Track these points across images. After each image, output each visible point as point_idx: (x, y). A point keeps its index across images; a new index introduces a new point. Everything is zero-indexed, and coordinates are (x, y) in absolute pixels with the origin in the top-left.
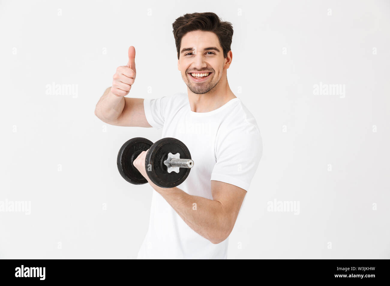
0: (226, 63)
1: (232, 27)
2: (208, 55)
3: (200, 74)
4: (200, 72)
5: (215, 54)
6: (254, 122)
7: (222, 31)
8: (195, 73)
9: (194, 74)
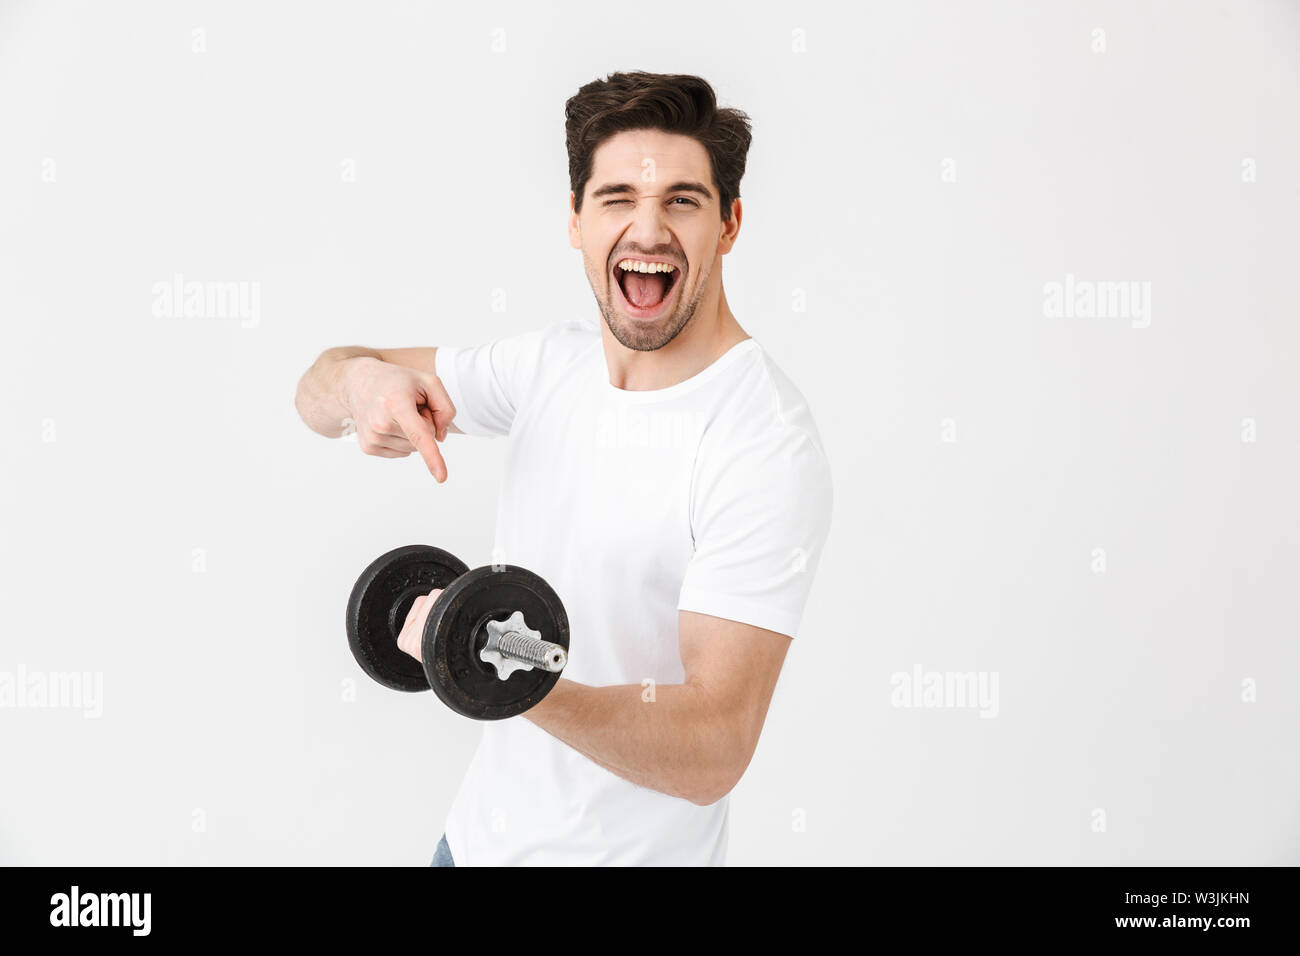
0: (723, 237)
1: (749, 126)
2: (676, 205)
3: (648, 262)
4: (648, 256)
5: (697, 205)
6: (805, 418)
7: (723, 138)
8: (634, 260)
9: (630, 262)
